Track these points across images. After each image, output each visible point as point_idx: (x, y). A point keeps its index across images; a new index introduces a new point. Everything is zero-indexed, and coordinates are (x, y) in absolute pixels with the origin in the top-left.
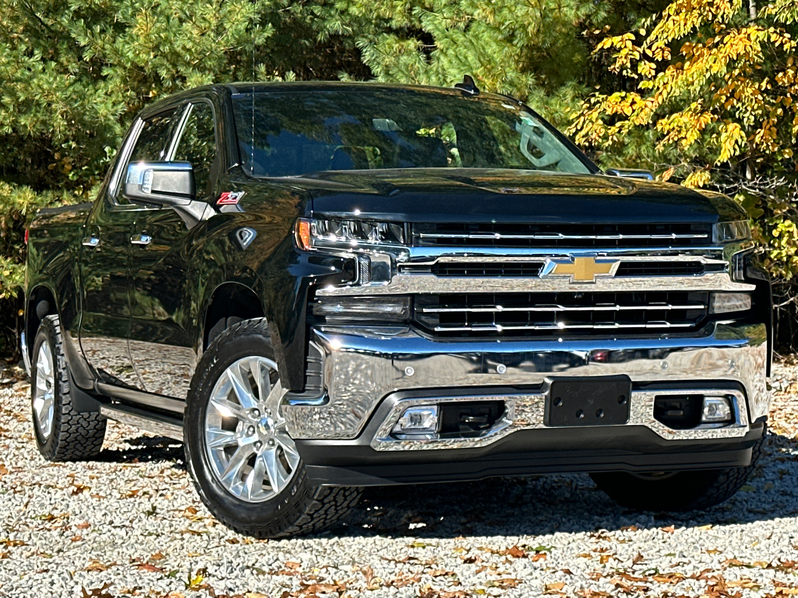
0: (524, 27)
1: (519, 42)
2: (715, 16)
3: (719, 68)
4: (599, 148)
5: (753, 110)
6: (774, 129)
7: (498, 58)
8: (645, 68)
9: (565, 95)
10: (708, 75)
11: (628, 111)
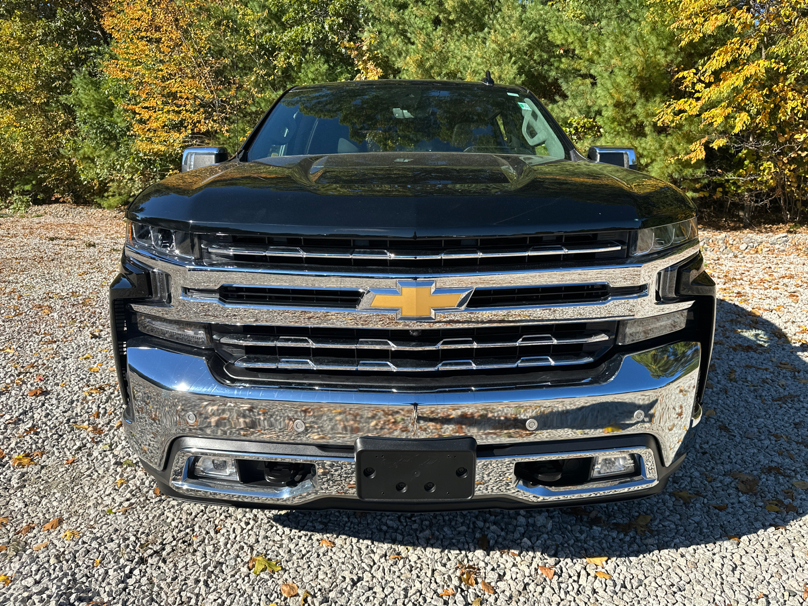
0: (635, 67)
1: (634, 75)
2: (740, 55)
3: (740, 83)
4: (668, 126)
5: (757, 105)
6: (768, 115)
7: (623, 84)
8: (699, 87)
9: (655, 101)
10: (732, 87)
11: (687, 108)
